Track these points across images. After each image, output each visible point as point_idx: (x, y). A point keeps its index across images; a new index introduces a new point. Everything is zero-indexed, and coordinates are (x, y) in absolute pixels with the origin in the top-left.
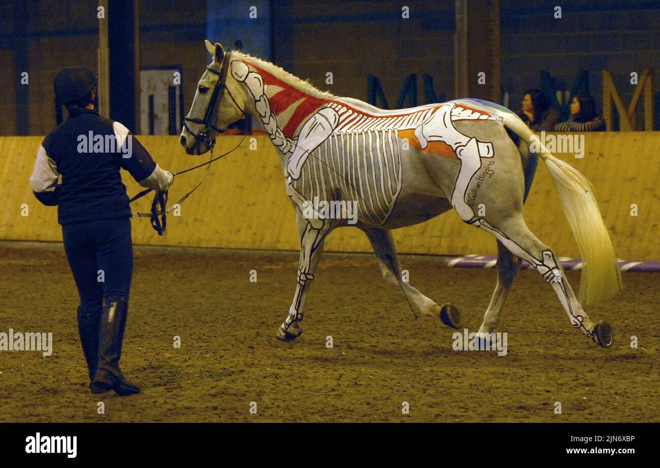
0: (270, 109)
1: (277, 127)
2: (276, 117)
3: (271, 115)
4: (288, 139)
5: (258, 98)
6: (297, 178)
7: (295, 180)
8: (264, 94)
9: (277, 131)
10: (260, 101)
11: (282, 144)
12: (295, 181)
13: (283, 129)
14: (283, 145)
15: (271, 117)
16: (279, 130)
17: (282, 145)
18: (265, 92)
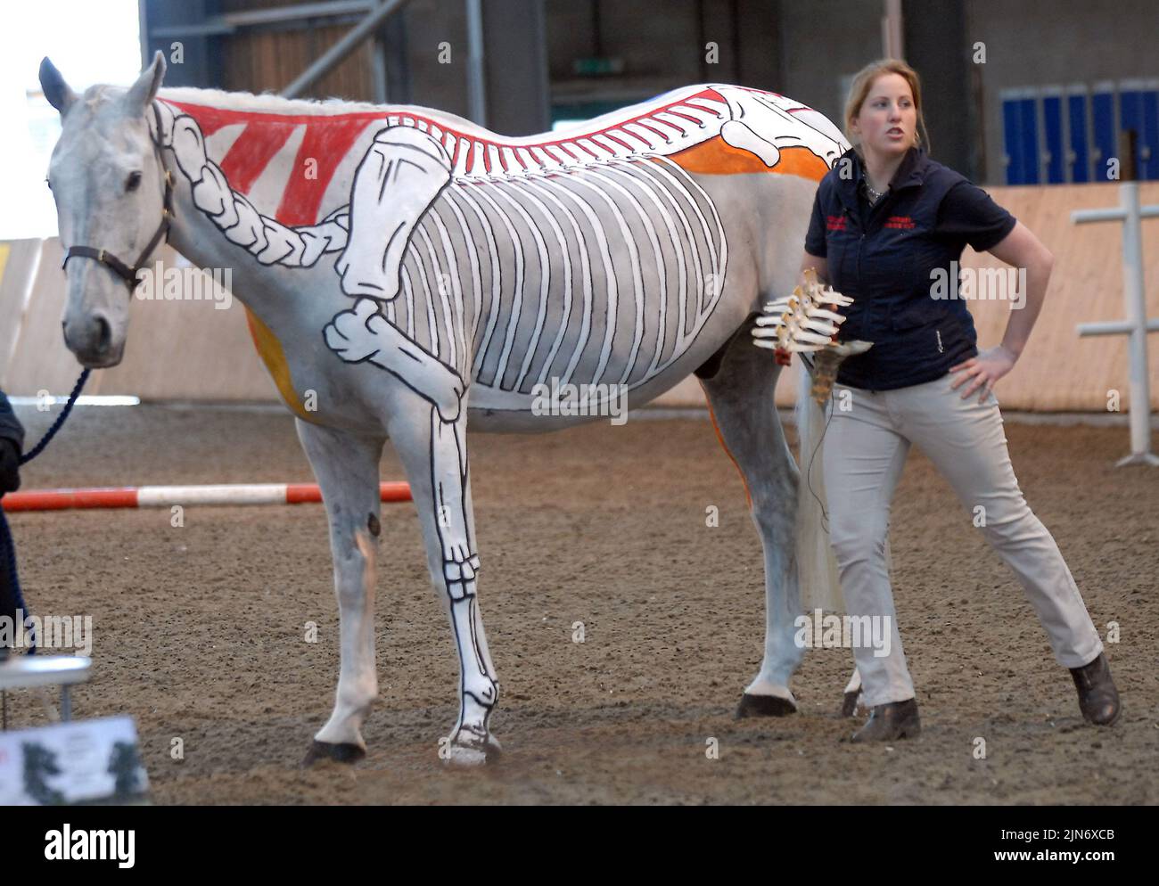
0: (229, 187)
1: (260, 216)
2: (247, 197)
3: (235, 200)
4: (300, 230)
5: (195, 178)
6: (391, 296)
7: (387, 301)
8: (207, 160)
9: (265, 226)
10: (201, 181)
11: (290, 249)
12: (390, 305)
13: (277, 216)
14: (293, 249)
15: (237, 204)
16: (268, 223)
17: (291, 252)
18: (209, 156)
